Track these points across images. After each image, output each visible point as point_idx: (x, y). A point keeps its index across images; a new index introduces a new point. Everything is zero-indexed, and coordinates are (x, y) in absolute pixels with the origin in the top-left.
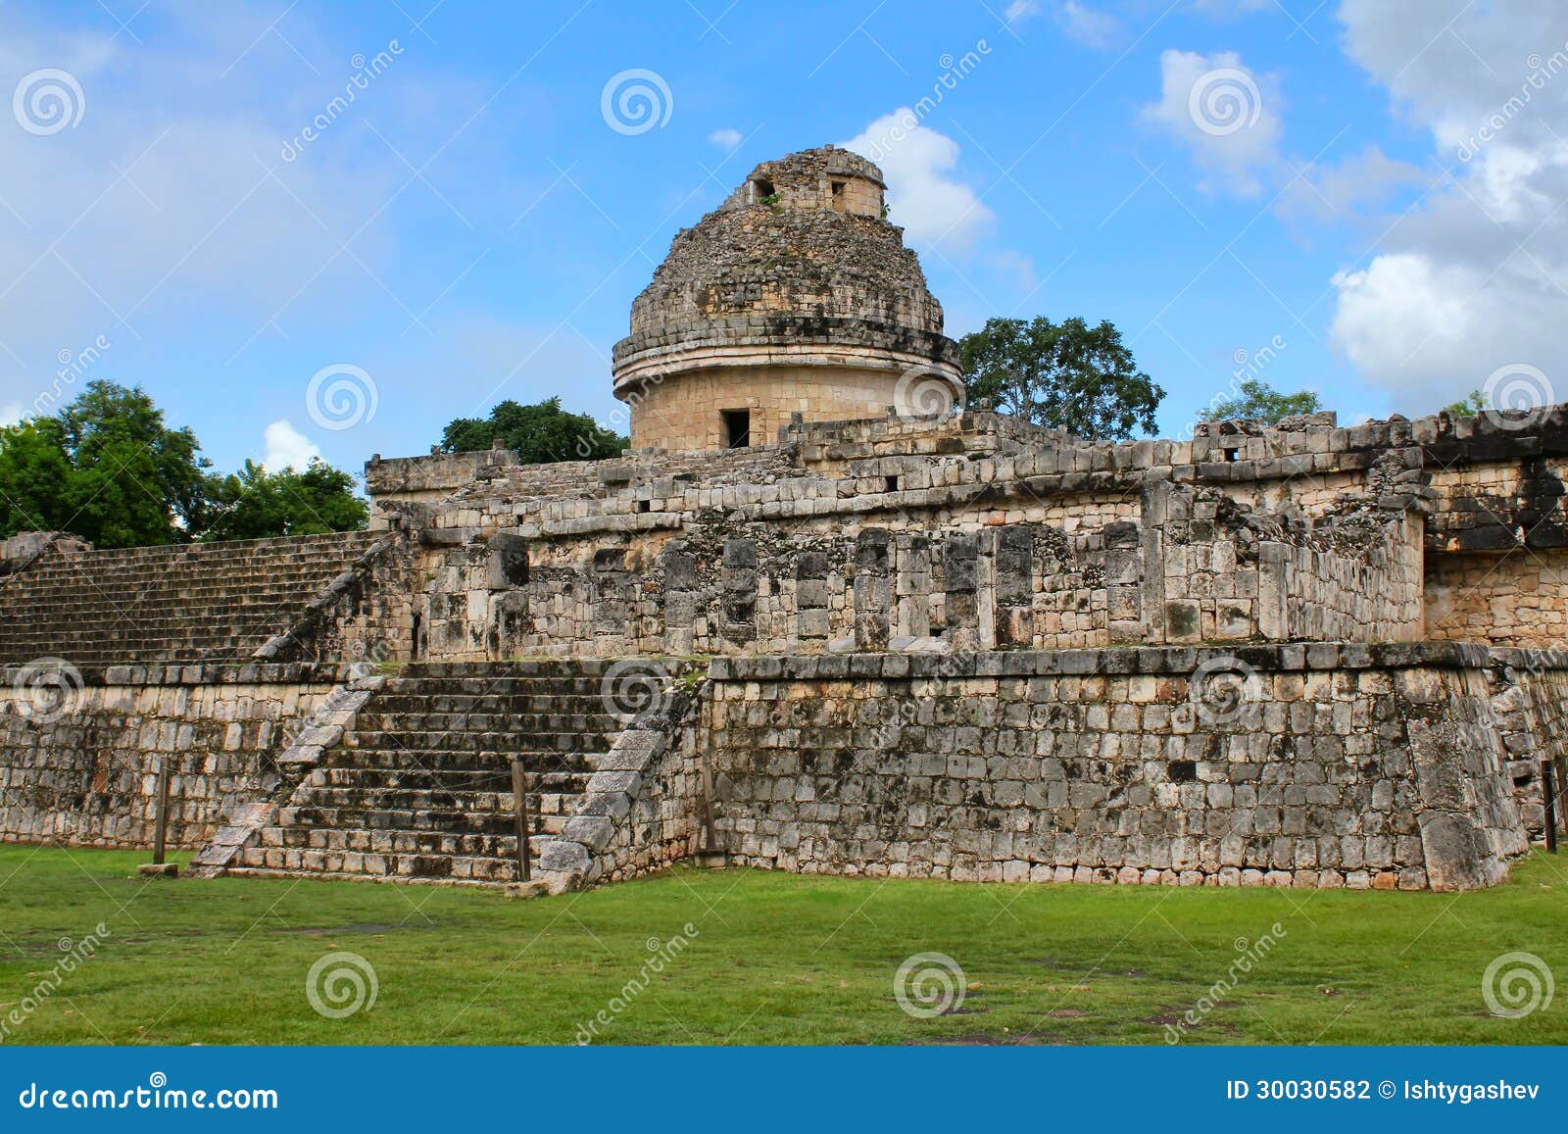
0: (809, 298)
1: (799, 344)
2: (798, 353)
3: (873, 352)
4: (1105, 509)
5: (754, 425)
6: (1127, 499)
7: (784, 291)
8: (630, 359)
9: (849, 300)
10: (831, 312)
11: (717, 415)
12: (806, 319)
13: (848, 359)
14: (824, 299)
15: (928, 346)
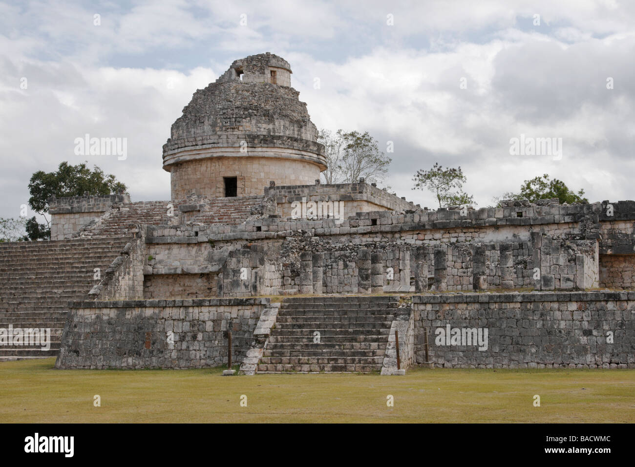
0: (264, 126)
1: (261, 147)
2: (260, 151)
3: (294, 151)
4: (467, 235)
5: (239, 184)
6: (476, 230)
7: (254, 122)
8: (176, 151)
9: (282, 127)
10: (274, 132)
11: (222, 179)
12: (264, 136)
13: (283, 154)
14: (271, 126)
15: (315, 149)
